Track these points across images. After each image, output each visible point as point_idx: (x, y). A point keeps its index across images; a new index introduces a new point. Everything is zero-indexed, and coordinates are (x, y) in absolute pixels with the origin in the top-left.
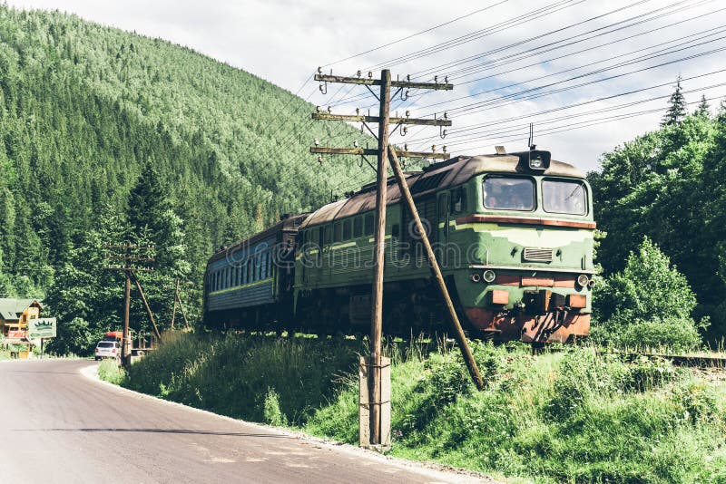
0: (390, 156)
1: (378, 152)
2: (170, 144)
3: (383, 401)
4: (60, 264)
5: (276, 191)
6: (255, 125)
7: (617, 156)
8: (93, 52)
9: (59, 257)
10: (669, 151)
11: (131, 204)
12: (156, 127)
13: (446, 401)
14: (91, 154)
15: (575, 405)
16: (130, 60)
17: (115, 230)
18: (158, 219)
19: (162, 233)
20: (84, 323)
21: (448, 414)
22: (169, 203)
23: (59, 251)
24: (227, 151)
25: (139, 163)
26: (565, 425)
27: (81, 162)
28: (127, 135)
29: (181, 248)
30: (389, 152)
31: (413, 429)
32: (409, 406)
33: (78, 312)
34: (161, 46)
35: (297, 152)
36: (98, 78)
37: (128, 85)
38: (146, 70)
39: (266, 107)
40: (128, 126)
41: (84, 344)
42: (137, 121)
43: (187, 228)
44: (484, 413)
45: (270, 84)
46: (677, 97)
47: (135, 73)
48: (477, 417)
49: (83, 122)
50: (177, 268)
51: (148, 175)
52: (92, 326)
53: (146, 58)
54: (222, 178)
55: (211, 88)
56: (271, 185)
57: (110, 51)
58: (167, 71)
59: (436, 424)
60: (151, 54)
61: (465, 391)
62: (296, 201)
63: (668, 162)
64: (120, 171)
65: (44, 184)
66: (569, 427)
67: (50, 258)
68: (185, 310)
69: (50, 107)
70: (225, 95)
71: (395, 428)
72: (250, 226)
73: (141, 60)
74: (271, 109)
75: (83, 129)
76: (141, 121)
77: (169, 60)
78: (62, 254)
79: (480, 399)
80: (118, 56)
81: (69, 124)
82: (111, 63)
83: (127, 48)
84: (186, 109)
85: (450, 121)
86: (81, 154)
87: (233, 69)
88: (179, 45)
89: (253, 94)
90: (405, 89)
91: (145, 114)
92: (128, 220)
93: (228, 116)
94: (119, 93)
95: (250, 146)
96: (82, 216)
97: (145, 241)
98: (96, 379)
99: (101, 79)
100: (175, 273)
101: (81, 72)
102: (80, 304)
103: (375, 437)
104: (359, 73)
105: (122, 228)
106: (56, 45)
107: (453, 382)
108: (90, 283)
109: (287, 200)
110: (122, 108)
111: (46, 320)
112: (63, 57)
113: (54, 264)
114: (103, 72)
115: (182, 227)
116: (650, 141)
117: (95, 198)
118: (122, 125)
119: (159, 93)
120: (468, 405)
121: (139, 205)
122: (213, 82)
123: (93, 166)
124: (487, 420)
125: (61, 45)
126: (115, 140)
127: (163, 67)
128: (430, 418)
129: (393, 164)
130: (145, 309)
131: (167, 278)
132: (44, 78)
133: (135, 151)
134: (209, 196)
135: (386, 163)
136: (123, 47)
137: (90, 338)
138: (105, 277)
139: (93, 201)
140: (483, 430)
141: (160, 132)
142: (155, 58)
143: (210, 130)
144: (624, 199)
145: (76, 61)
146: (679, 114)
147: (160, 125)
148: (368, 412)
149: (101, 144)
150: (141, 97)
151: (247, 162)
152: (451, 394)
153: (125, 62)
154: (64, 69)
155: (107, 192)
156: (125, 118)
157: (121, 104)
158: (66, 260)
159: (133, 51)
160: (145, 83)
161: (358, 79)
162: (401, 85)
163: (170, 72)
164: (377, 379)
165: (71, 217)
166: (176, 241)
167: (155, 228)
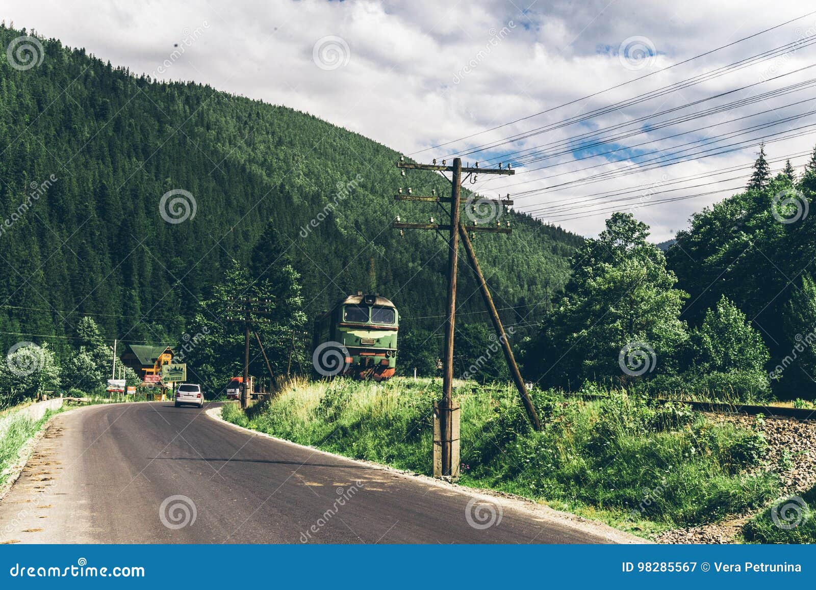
0: (461, 232)
1: (451, 228)
2: (291, 203)
3: (453, 439)
4: (191, 314)
5: (388, 246)
6: (370, 186)
7: (705, 216)
8: (223, 119)
9: (189, 308)
10: (754, 213)
11: (254, 260)
12: (278, 188)
13: (508, 439)
14: (219, 213)
15: (608, 443)
16: (256, 126)
17: (240, 284)
18: (278, 274)
19: (282, 287)
20: (210, 369)
21: (509, 451)
22: (288, 259)
23: (190, 302)
24: (343, 210)
25: (263, 221)
26: (599, 459)
27: (210, 221)
28: (252, 195)
29: (298, 300)
30: (460, 227)
31: (479, 464)
32: (477, 444)
33: (206, 359)
34: (285, 113)
35: (408, 211)
36: (227, 144)
37: (254, 149)
38: (270, 136)
39: (379, 168)
40: (253, 187)
41: (212, 388)
42: (261, 182)
43: (304, 281)
44: (537, 449)
45: (384, 147)
46: (761, 163)
47: (260, 138)
48: (531, 453)
49: (213, 184)
50: (295, 319)
51: (269, 233)
52: (219, 371)
53: (271, 124)
54: (338, 234)
55: (330, 151)
56: (383, 241)
57: (239, 118)
58: (290, 137)
59: (498, 459)
60: (276, 121)
61: (524, 432)
62: (407, 255)
63: (753, 222)
64: (245, 229)
65: (178, 241)
66: (603, 461)
67: (182, 309)
68: (300, 358)
69: (184, 170)
70: (342, 157)
71: (462, 462)
72: (364, 279)
73: (266, 127)
74: (385, 170)
75: (214, 190)
76: (265, 182)
77: (291, 125)
78: (192, 305)
79: (535, 438)
80: (246, 123)
81: (200, 186)
82: (239, 129)
83: (254, 116)
84: (306, 170)
85: (512, 201)
86: (210, 213)
87: (350, 133)
88: (301, 112)
89: (368, 157)
90: (474, 174)
91: (269, 175)
92: (251, 275)
93: (345, 178)
94: (245, 157)
95: (364, 205)
96: (210, 270)
97: (266, 294)
98: (219, 419)
99: (230, 144)
100: (293, 323)
101: (212, 138)
102: (209, 351)
103: (446, 469)
104: (434, 161)
105: (245, 282)
106: (191, 114)
107: (514, 424)
108: (217, 332)
109: (399, 256)
110: (248, 171)
111: (178, 366)
112: (197, 125)
113: (186, 314)
114: (232, 138)
115: (299, 281)
116: (737, 203)
117: (223, 254)
118: (247, 186)
119: (282, 156)
120: (525, 443)
121: (261, 261)
122: (331, 145)
123: (221, 224)
124: (538, 455)
125: (195, 113)
126: (242, 200)
127: (286, 133)
128: (494, 454)
129: (463, 237)
130: (263, 357)
131: (285, 328)
132: (180, 144)
133: (259, 211)
134: (326, 252)
135: (457, 237)
136: (250, 115)
137: (216, 382)
138: (231, 327)
139: (221, 256)
140: (535, 464)
141: (282, 192)
142: (279, 125)
143: (328, 190)
144: (710, 258)
145: (208, 128)
146: (763, 179)
147: (282, 186)
148: (440, 448)
149: (229, 203)
150: (265, 160)
151: (361, 219)
152: (513, 433)
153: (251, 128)
154: (197, 136)
155: (233, 248)
156: (251, 179)
157: (248, 166)
158: (196, 311)
159: (259, 118)
160: (269, 148)
161: (433, 166)
162: (470, 171)
163: (292, 136)
164: (448, 420)
165: (201, 271)
166: (294, 294)
167: (275, 282)
